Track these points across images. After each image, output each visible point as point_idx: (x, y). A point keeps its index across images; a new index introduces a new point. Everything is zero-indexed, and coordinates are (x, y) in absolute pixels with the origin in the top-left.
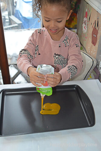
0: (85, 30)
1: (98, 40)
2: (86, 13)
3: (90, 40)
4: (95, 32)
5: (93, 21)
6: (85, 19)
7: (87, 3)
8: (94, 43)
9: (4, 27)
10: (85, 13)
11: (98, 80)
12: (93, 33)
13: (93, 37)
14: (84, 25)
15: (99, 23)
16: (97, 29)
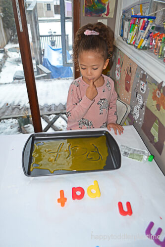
0: (118, 78)
1: (131, 86)
2: (119, 59)
3: (124, 86)
4: (128, 78)
5: (125, 67)
6: (118, 66)
7: (119, 50)
8: (127, 90)
10: (117, 60)
12: (126, 80)
13: (126, 83)
14: (117, 72)
15: (132, 69)
16: (130, 75)
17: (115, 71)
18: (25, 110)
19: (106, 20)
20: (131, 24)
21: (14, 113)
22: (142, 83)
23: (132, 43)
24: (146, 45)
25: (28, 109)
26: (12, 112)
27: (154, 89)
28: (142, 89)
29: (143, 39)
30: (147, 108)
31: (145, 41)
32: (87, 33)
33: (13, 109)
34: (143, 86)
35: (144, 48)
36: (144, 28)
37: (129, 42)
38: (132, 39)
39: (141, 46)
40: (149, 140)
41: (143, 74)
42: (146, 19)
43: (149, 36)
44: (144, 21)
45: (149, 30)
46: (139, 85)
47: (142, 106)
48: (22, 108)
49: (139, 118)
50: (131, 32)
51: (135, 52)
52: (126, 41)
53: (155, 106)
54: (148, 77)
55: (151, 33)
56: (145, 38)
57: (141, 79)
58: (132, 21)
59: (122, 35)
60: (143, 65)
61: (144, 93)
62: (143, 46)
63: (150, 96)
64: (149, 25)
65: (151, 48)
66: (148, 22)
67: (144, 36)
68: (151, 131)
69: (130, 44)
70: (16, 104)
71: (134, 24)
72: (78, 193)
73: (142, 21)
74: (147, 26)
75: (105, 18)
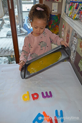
0: (63, 35)
1: (69, 40)
2: (64, 25)
3: (66, 40)
4: (68, 36)
5: (67, 30)
6: (63, 29)
7: (64, 20)
9: (18, 35)
11: (69, 62)
13: (67, 38)
14: (62, 32)
15: (70, 31)
16: (69, 34)
17: (62, 31)
18: (11, 52)
19: (57, 3)
20: (70, 6)
21: (5, 53)
22: (75, 38)
23: (70, 16)
24: (78, 18)
25: (13, 51)
26: (4, 53)
27: (80, 42)
28: (75, 42)
29: (76, 14)
30: (77, 53)
31: (77, 15)
32: (38, 9)
33: (5, 51)
34: (75, 40)
35: (76, 19)
36: (77, 8)
37: (69, 16)
38: (70, 14)
39: (75, 18)
40: (77, 70)
41: (75, 34)
42: (78, 3)
43: (79, 13)
44: (77, 4)
45: (79, 9)
46: (73, 40)
47: (75, 51)
48: (10, 51)
49: (73, 58)
50: (70, 10)
51: (71, 21)
52: (67, 15)
53: (81, 51)
54: (78, 35)
55: (80, 11)
56: (77, 14)
57: (74, 36)
58: (70, 5)
59: (65, 12)
60: (76, 28)
61: (75, 44)
62: (76, 18)
63: (79, 45)
64: (79, 7)
65: (80, 19)
66: (79, 5)
67: (77, 13)
68: (79, 65)
69: (69, 17)
70: (7, 48)
71: (72, 6)
72: (35, 96)
73: (75, 4)
74: (78, 7)
75: (57, 2)
